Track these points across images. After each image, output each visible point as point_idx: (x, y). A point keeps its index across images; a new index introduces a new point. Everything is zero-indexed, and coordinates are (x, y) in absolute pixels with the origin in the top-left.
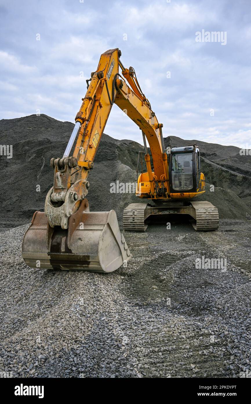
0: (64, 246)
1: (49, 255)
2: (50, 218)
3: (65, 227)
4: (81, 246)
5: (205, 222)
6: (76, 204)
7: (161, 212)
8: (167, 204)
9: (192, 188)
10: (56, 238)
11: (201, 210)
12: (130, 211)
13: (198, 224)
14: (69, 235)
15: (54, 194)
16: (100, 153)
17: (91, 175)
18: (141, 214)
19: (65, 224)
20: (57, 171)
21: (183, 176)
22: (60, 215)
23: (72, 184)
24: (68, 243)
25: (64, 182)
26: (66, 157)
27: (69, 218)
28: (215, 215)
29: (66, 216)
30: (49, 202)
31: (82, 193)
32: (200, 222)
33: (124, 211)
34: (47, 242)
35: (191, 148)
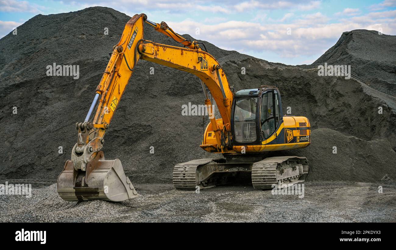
0: (83, 182)
1: (74, 189)
2: (74, 163)
3: (84, 170)
4: (94, 182)
5: (261, 179)
6: (93, 154)
7: (228, 169)
8: (236, 159)
9: (255, 140)
10: (79, 178)
11: (259, 165)
12: (182, 166)
13: (253, 181)
14: (86, 175)
15: (78, 147)
16: (187, 80)
17: (168, 118)
18: (193, 170)
19: (84, 168)
20: (80, 132)
21: (249, 125)
22: (80, 161)
23: (90, 140)
24: (86, 180)
25: (84, 139)
26: (86, 122)
27: (87, 164)
28: (272, 170)
29: (84, 162)
30: (74, 153)
31: (98, 147)
32: (255, 179)
33: (175, 167)
34: (73, 180)
35: (256, 92)
